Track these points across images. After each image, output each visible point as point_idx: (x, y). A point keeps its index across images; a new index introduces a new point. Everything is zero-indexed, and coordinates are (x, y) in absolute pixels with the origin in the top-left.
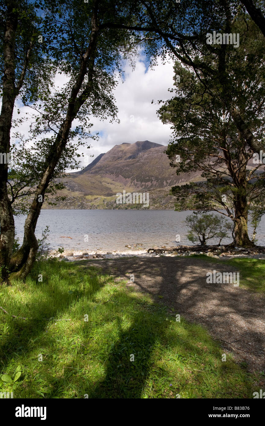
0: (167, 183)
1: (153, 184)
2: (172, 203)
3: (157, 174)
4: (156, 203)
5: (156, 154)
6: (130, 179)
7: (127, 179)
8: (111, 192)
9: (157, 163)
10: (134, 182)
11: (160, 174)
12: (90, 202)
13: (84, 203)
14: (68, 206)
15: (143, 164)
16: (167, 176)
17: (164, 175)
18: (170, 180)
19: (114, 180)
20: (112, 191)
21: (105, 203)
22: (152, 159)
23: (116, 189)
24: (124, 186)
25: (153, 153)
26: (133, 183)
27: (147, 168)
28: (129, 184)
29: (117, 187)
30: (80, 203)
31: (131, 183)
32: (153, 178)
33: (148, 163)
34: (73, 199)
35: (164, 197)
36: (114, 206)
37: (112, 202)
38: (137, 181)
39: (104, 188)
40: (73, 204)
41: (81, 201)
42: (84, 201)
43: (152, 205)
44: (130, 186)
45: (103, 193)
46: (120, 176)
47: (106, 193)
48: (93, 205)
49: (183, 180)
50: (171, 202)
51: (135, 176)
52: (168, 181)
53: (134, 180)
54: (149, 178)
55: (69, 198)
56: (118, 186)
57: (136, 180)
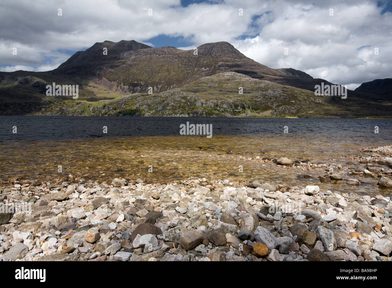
0: (158, 88)
1: (142, 89)
2: (169, 110)
3: (147, 78)
4: (152, 110)
5: (144, 56)
6: (115, 82)
7: (112, 82)
8: (94, 97)
9: (146, 65)
10: (121, 86)
11: (149, 79)
12: (71, 108)
13: (64, 108)
14: (43, 112)
15: (130, 66)
16: (157, 81)
17: (154, 80)
18: (161, 86)
19: (96, 83)
20: (95, 95)
21: (91, 109)
22: (140, 61)
23: (100, 93)
24: (109, 90)
25: (141, 55)
26: (119, 88)
27: (135, 71)
28: (115, 88)
29: (100, 91)
30: (58, 109)
31: (118, 87)
32: (142, 82)
33: (136, 65)
34: (49, 104)
35: (161, 104)
36: (102, 112)
37: (100, 108)
38: (124, 85)
39: (86, 92)
40: (50, 109)
41: (59, 106)
42: (63, 106)
43: (147, 112)
44: (116, 90)
45: (86, 97)
46: (104, 78)
47: (89, 97)
48: (76, 110)
49: (174, 85)
50: (168, 108)
51: (121, 79)
52: (159, 86)
53: (121, 84)
54: (138, 82)
55: (43, 103)
56: (102, 90)
57: (122, 83)
